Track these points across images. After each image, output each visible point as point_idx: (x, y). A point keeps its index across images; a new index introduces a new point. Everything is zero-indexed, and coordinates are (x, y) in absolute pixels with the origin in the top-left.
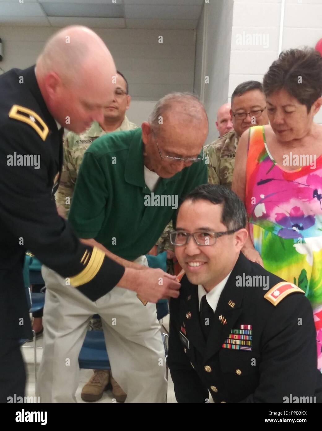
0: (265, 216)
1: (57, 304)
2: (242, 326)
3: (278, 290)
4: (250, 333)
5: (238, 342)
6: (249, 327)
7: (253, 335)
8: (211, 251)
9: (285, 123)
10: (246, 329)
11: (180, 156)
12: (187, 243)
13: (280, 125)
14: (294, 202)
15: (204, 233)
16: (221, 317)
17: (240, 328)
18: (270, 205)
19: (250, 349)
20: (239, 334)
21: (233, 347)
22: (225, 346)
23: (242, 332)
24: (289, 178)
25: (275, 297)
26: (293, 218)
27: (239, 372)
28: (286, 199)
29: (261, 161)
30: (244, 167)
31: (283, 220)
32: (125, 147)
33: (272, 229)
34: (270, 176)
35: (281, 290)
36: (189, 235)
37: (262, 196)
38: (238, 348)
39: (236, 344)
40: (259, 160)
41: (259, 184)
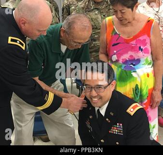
0: (117, 61)
1: (20, 110)
2: (118, 124)
3: (132, 108)
4: (122, 127)
5: (116, 131)
6: (121, 125)
7: (123, 128)
8: (102, 94)
9: (123, 17)
10: (119, 125)
11: (80, 43)
12: (91, 91)
13: (120, 18)
14: (130, 53)
15: (99, 87)
16: (107, 119)
17: (117, 125)
18: (119, 55)
19: (122, 134)
20: (116, 127)
21: (114, 133)
22: (110, 132)
23: (118, 126)
24: (127, 42)
25: (132, 112)
26: (130, 60)
27: (117, 143)
28: (126, 52)
29: (113, 34)
30: (105, 37)
31: (125, 62)
32: (51, 36)
33: (121, 66)
34: (118, 42)
35: (134, 108)
36: (92, 88)
37: (115, 52)
38: (116, 133)
39: (115, 132)
40: (112, 34)
41: (113, 46)
